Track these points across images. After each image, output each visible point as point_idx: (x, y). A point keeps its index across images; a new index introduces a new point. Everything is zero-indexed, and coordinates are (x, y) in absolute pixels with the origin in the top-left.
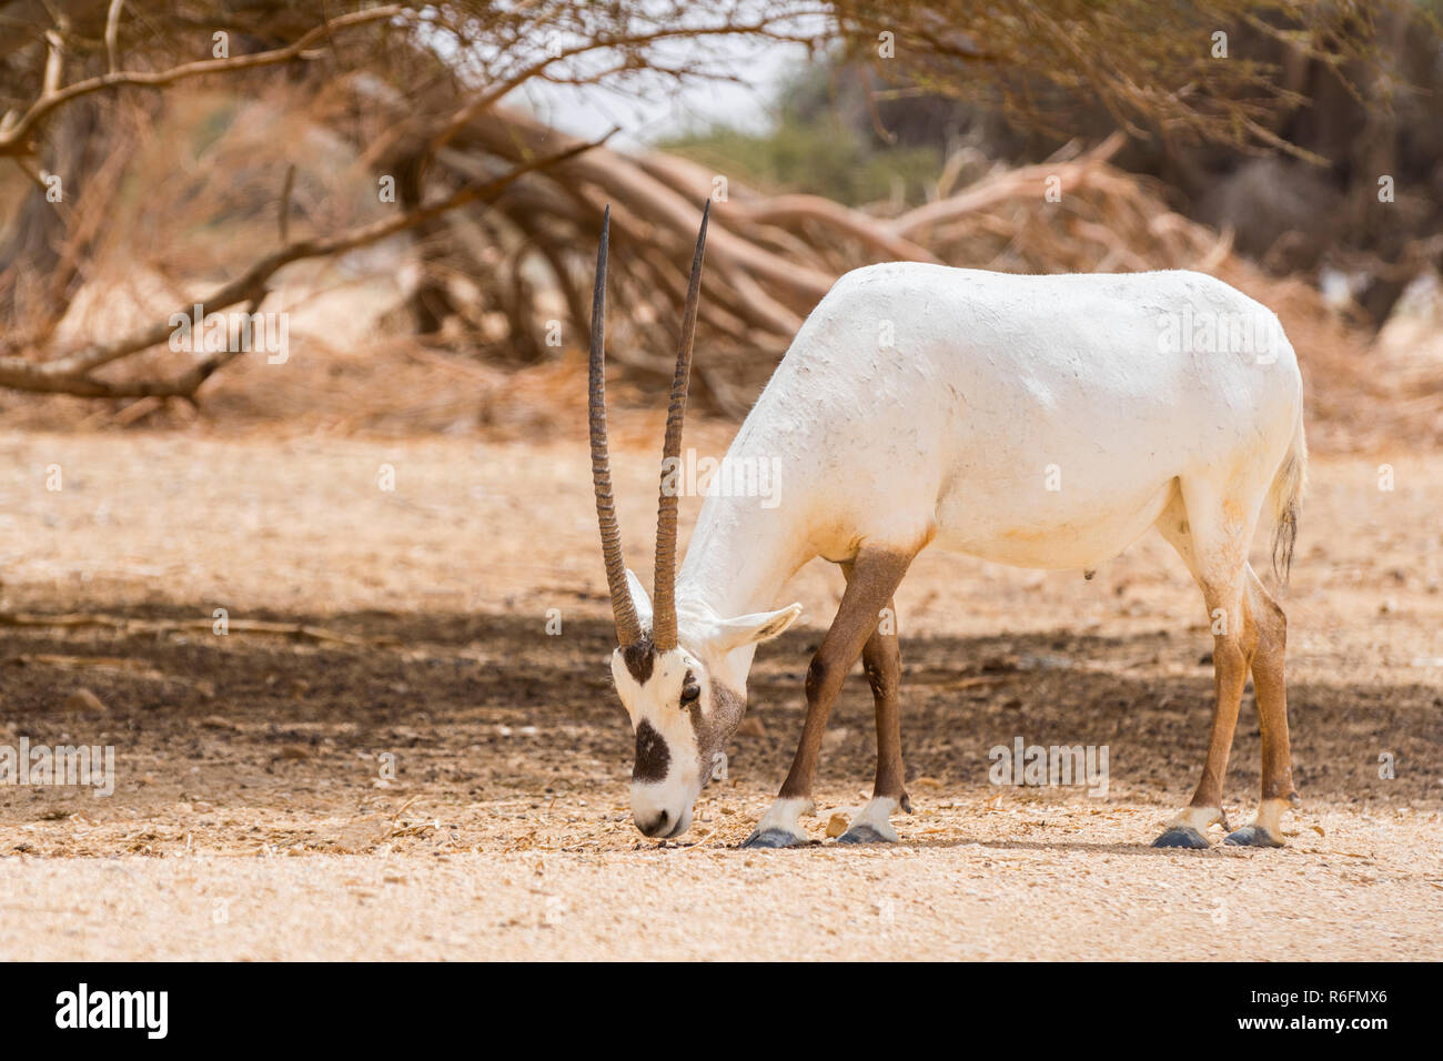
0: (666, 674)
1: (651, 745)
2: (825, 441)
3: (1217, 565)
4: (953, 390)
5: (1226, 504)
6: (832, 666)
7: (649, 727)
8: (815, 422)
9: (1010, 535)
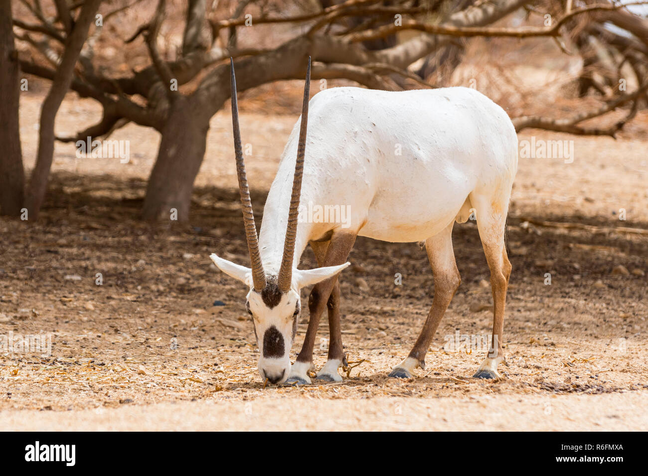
0: (288, 303)
1: (278, 339)
2: (326, 180)
3: (490, 235)
4: (380, 151)
5: (493, 204)
6: (323, 294)
7: (276, 330)
8: (320, 170)
9: (398, 227)
